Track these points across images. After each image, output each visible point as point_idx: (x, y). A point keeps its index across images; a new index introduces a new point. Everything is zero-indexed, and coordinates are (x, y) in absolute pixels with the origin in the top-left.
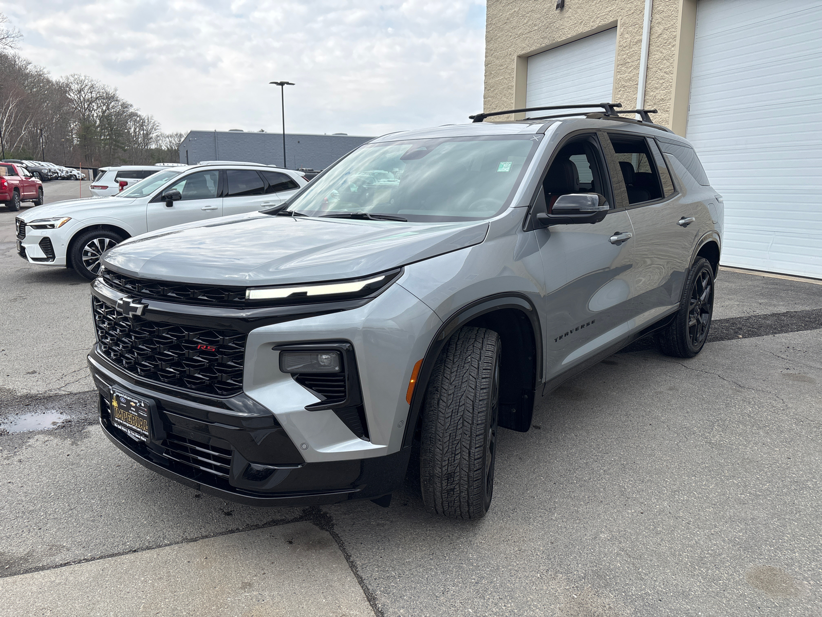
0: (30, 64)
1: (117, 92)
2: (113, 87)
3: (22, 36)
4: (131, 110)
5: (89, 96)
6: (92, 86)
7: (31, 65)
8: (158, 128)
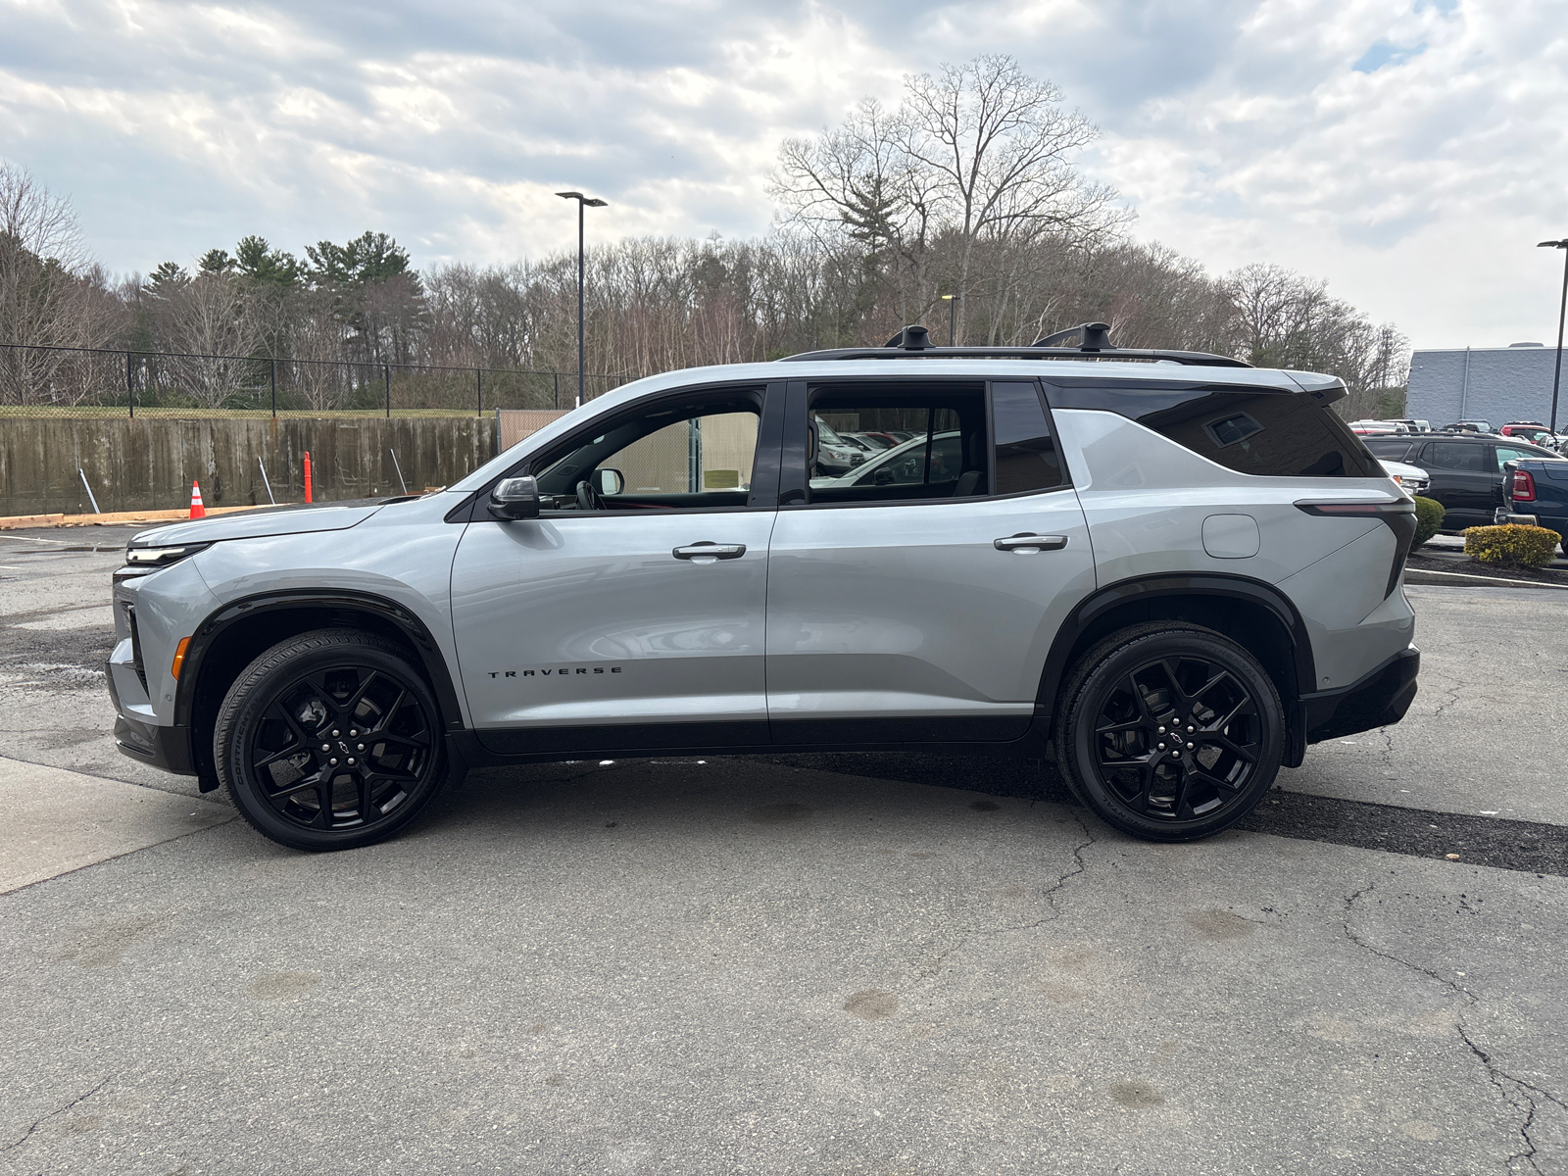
0: (1175, 256)
1: (1327, 288)
2: (1320, 280)
3: (1137, 216)
4: (1350, 318)
5: (1273, 300)
6: (1282, 283)
7: (1176, 258)
8: (1404, 347)
